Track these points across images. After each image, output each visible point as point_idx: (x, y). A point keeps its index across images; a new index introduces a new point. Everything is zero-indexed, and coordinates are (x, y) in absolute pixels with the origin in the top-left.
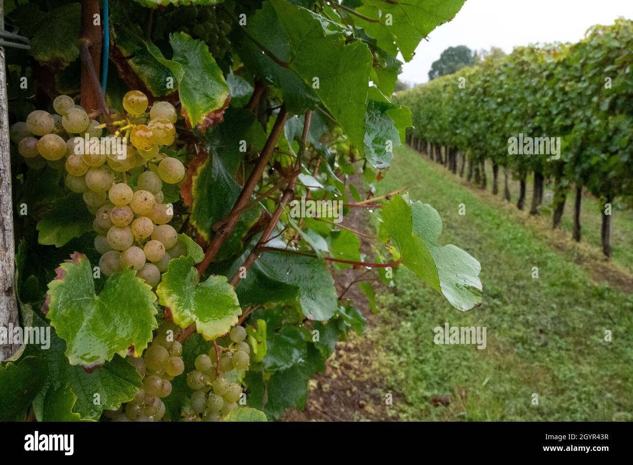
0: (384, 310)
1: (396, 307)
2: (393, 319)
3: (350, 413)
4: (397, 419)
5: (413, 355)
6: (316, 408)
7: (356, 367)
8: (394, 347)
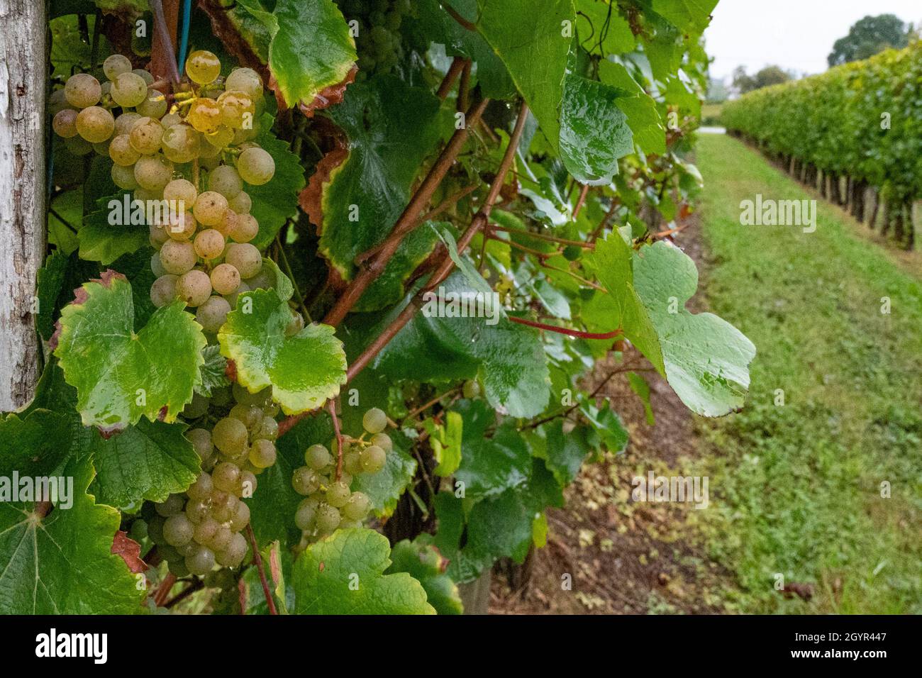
0: (718, 432)
1: (736, 430)
2: (730, 449)
3: (643, 590)
4: (718, 611)
5: (757, 511)
6: (587, 575)
7: (660, 518)
8: (727, 494)
